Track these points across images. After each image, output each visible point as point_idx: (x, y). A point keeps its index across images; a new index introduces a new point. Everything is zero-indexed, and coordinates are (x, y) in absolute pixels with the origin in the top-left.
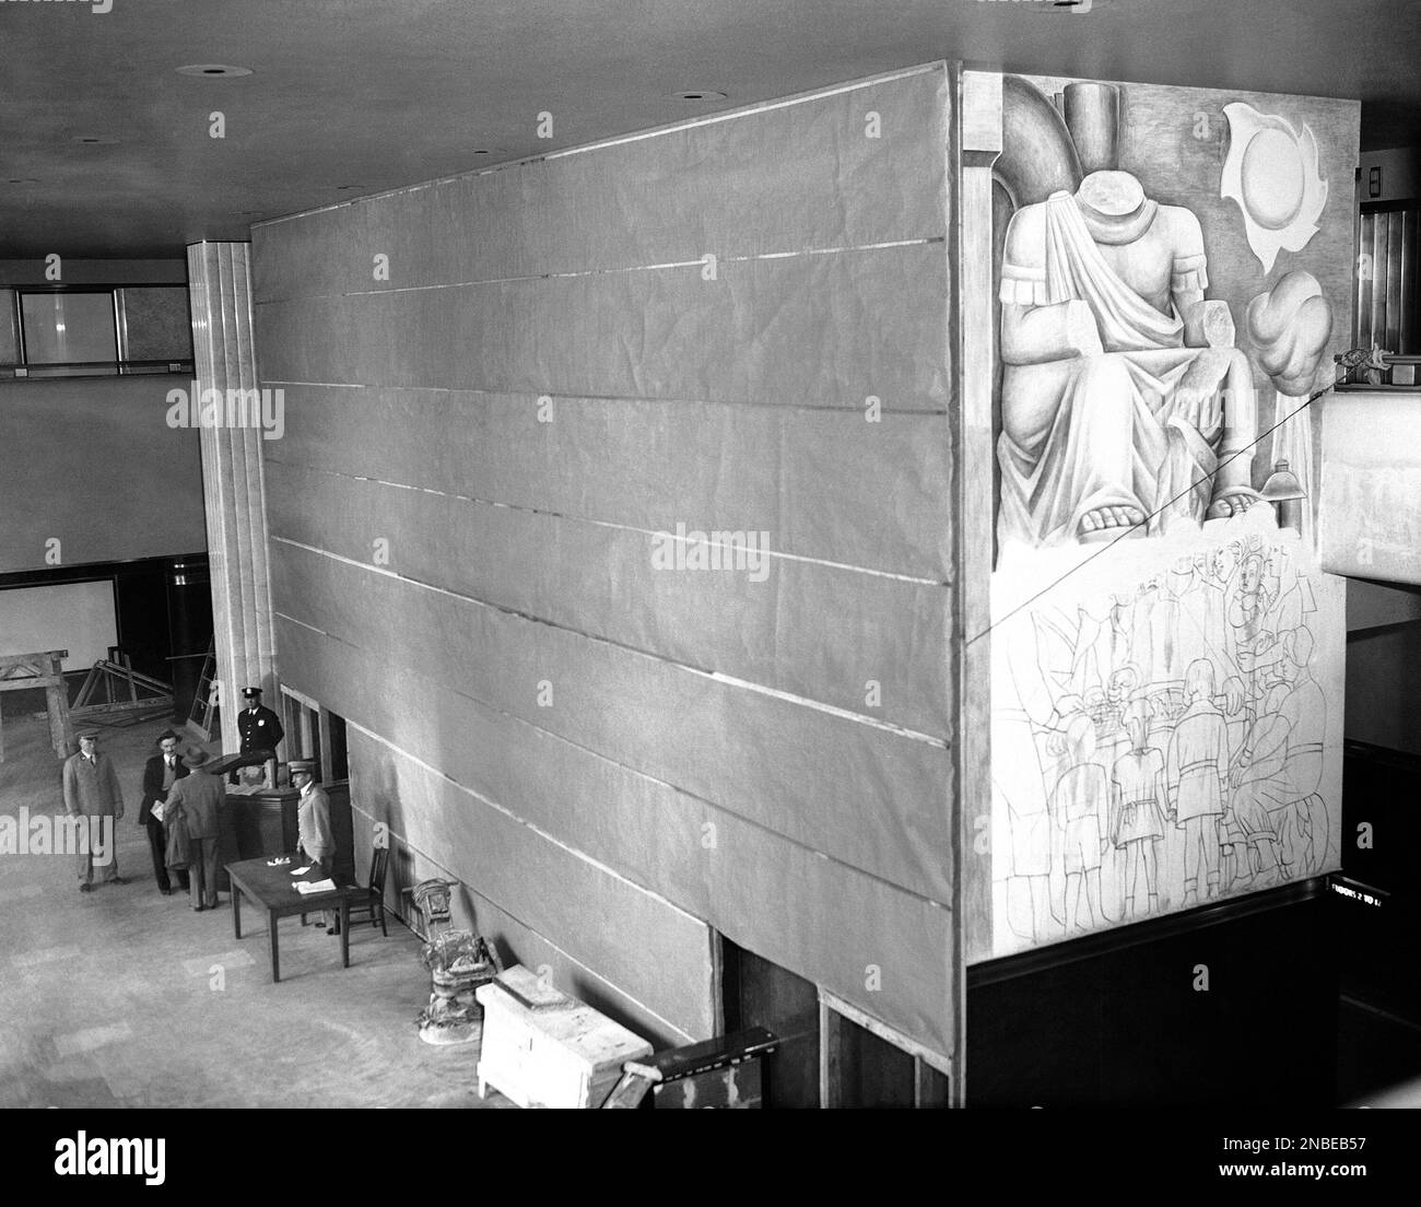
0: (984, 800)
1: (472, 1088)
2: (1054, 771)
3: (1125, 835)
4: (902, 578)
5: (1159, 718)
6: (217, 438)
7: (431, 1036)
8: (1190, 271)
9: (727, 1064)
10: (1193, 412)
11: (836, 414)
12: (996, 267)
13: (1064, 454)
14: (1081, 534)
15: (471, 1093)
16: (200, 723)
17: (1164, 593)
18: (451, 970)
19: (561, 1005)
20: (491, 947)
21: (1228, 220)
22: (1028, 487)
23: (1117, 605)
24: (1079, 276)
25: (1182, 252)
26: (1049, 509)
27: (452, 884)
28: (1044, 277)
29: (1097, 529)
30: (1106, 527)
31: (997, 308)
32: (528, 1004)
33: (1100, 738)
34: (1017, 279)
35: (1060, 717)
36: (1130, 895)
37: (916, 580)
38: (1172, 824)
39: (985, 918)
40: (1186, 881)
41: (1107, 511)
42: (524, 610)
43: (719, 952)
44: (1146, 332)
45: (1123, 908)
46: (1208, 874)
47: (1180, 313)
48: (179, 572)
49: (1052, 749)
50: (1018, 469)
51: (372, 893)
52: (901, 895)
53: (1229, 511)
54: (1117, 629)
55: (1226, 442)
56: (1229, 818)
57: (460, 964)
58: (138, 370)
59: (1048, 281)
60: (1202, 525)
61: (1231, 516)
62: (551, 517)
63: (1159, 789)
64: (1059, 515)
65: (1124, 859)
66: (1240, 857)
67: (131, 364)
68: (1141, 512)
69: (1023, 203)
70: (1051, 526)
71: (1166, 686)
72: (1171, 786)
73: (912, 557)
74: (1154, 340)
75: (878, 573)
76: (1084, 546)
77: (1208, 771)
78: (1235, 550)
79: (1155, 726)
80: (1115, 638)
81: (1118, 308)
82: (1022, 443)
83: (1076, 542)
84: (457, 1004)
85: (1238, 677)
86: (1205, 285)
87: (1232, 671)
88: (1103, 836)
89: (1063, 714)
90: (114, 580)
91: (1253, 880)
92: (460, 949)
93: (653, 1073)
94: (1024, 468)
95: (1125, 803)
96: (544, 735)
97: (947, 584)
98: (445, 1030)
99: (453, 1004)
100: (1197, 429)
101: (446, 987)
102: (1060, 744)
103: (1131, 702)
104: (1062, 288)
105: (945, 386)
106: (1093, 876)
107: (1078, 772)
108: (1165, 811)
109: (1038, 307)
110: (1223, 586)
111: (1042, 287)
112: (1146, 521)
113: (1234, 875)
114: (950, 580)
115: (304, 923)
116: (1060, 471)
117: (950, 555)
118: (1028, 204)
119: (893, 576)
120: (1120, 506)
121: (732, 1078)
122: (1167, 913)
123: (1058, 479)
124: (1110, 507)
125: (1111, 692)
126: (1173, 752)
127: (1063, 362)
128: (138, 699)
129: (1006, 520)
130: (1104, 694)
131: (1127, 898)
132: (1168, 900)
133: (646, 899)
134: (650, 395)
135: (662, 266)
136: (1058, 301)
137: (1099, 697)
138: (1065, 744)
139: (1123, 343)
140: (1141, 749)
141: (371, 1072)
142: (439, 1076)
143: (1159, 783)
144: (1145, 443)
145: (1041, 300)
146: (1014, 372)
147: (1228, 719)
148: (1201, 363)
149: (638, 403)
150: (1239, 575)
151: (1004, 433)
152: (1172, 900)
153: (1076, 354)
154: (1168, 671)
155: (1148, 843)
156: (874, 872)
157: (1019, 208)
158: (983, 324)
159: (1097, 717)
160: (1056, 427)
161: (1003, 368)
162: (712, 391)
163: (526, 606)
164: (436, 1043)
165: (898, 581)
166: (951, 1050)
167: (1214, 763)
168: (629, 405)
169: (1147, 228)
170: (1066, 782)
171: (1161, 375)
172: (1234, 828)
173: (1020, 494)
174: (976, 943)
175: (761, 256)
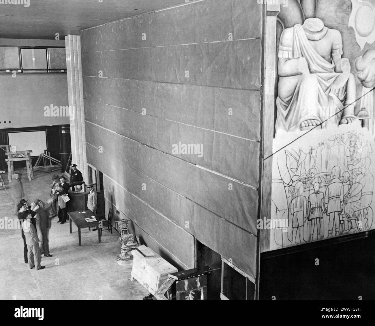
0: (269, 205)
1: (130, 278)
2: (290, 198)
3: (312, 217)
4: (247, 139)
5: (323, 183)
6: (72, 92)
7: (120, 263)
8: (338, 49)
9: (197, 276)
10: (337, 92)
11: (230, 90)
12: (277, 47)
13: (296, 103)
14: (301, 128)
15: (129, 280)
16: (68, 173)
17: (326, 146)
18: (126, 245)
19: (154, 257)
20: (138, 239)
21: (350, 33)
22: (285, 113)
23: (312, 149)
24: (303, 50)
25: (335, 43)
26: (291, 120)
27: (129, 221)
28: (292, 50)
29: (306, 126)
30: (309, 126)
31: (277, 59)
32: (145, 256)
33: (305, 188)
34: (283, 51)
35: (293, 182)
36: (312, 234)
37: (250, 140)
38: (325, 214)
39: (268, 239)
40: (329, 231)
41: (309, 121)
42: (148, 144)
43: (196, 244)
44: (323, 67)
45: (310, 238)
46: (336, 229)
47: (334, 62)
48: (63, 129)
49: (290, 191)
50: (282, 108)
51: (109, 222)
52: (244, 231)
53: (346, 122)
54: (311, 156)
55: (347, 101)
56: (343, 213)
57: (129, 244)
58: (53, 71)
59: (293, 52)
60: (338, 126)
61: (347, 123)
62: (155, 118)
63: (322, 204)
64: (294, 122)
65: (311, 224)
66: (346, 224)
67: (51, 70)
68: (320, 121)
69: (286, 27)
70: (292, 125)
71: (325, 174)
72: (326, 203)
73: (249, 133)
74: (326, 70)
75: (240, 137)
76: (301, 131)
77: (337, 199)
78: (348, 134)
79: (322, 185)
80: (310, 159)
81: (314, 59)
82: (284, 100)
83: (299, 130)
84: (128, 254)
85: (348, 172)
86: (342, 53)
87: (346, 170)
88: (305, 217)
89: (294, 181)
90: (46, 131)
91: (349, 231)
92: (129, 239)
93: (176, 278)
94: (284, 107)
95: (312, 208)
96: (153, 181)
97: (258, 142)
98: (124, 261)
99: (126, 254)
100: (338, 97)
101: (125, 250)
102: (293, 190)
103: (315, 178)
104: (297, 53)
105: (259, 82)
106: (301, 228)
107: (298, 198)
108: (323, 210)
109: (290, 59)
110: (344, 144)
111: (291, 53)
112: (321, 124)
113: (343, 229)
114: (259, 140)
115: (90, 230)
116: (295, 109)
117: (259, 133)
118: (288, 28)
119: (244, 139)
120: (313, 120)
121: (198, 280)
122: (322, 239)
123: (294, 111)
124: (310, 120)
125: (309, 175)
126: (327, 193)
127: (297, 76)
128: (52, 165)
129: (278, 123)
130: (307, 176)
131: (311, 235)
132: (323, 236)
133: (178, 228)
134: (182, 83)
135: (185, 44)
136: (296, 57)
137: (305, 176)
138: (294, 190)
139: (316, 71)
140: (317, 192)
141: (102, 272)
142: (121, 274)
143: (322, 201)
144: (321, 101)
145: (291, 57)
146: (282, 79)
147: (344, 184)
148: (340, 77)
149: (178, 85)
150: (349, 141)
151: (278, 97)
152: (325, 236)
153: (301, 74)
154: (326, 169)
155: (318, 219)
156: (237, 224)
157: (285, 29)
158: (273, 64)
159: (304, 182)
160: (295, 95)
161: (278, 77)
162: (197, 82)
163: (148, 143)
164: (121, 265)
165: (246, 140)
166: (255, 277)
167: (339, 197)
168: (175, 85)
169: (325, 36)
170: (294, 201)
171: (327, 80)
172: (344, 216)
173: (283, 115)
174: (265, 246)
175: (211, 42)
